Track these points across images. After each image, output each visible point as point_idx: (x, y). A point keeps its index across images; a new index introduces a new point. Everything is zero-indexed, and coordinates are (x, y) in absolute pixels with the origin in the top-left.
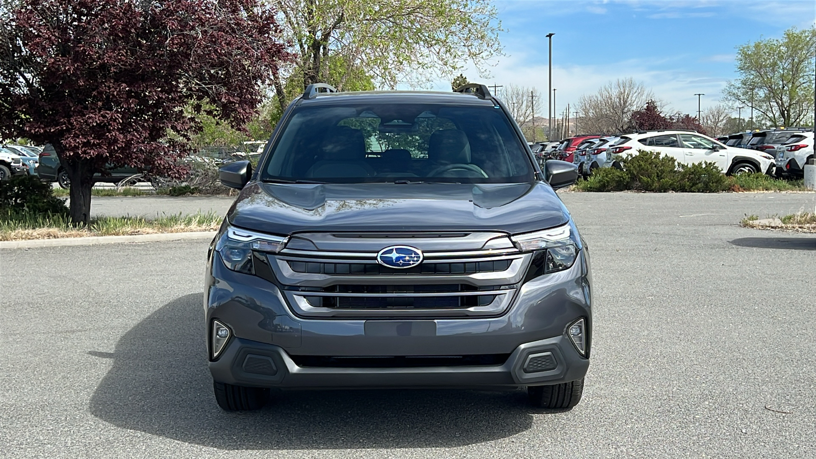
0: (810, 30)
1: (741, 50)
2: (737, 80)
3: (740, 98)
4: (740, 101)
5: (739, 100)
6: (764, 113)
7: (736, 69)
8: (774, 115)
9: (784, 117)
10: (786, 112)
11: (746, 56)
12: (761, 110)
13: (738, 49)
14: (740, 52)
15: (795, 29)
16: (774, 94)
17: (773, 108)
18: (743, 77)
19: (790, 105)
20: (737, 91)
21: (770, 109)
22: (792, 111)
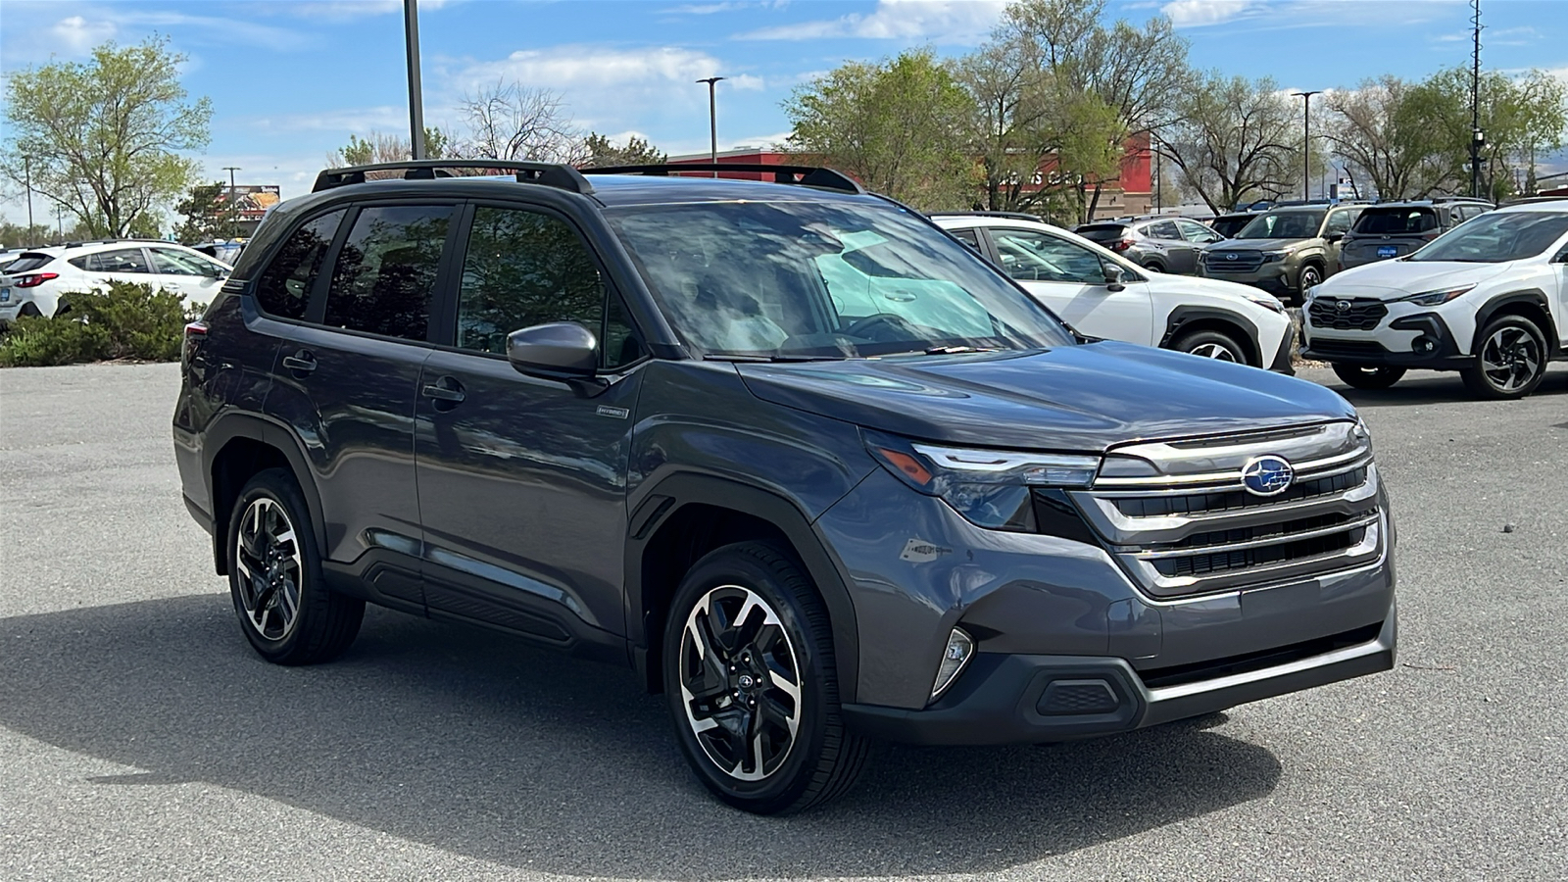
0: (140, 48)
1: (14, 82)
2: (9, 139)
3: (15, 175)
4: (16, 182)
5: (15, 178)
6: (66, 204)
7: (7, 119)
8: (86, 209)
9: (108, 212)
10: (111, 204)
11: (26, 94)
12: (61, 198)
13: (9, 79)
14: (12, 84)
15: (113, 46)
16: (84, 168)
17: (84, 196)
18: (20, 134)
19: (115, 191)
20: (8, 162)
21: (77, 197)
22: (121, 200)
